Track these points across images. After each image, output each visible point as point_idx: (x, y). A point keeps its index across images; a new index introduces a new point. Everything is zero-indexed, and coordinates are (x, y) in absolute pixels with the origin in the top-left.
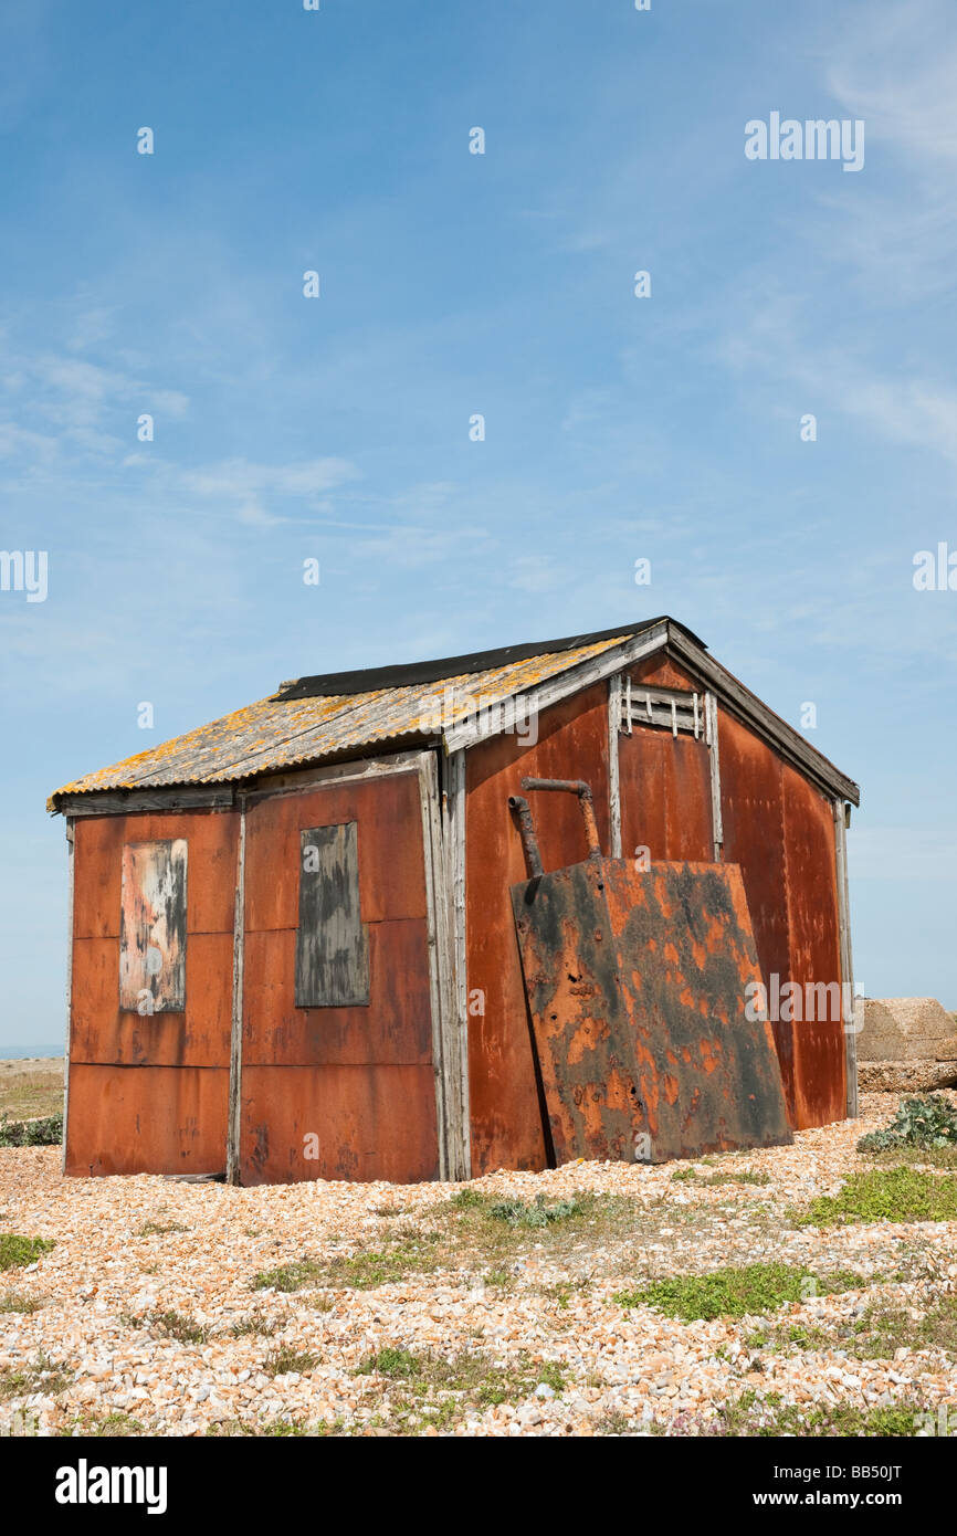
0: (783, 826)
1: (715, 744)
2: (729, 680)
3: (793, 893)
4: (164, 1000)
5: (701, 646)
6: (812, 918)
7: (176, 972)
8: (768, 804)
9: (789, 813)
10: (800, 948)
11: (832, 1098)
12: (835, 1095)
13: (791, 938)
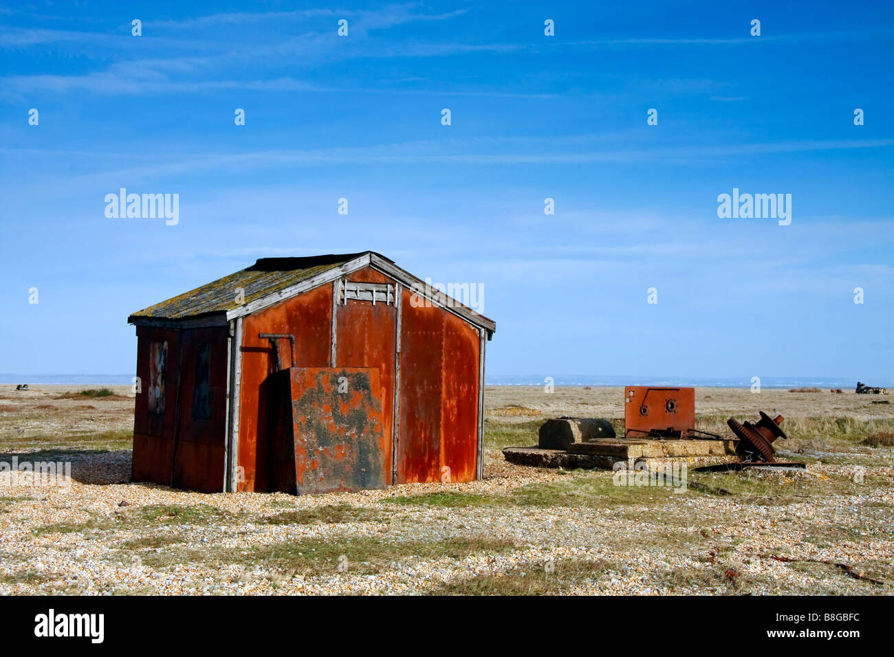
0: (443, 343)
1: (400, 308)
2: (409, 277)
3: (447, 374)
4: (160, 409)
5: (392, 263)
6: (459, 385)
7: (163, 398)
8: (434, 333)
9: (447, 336)
10: (449, 400)
11: (466, 467)
12: (468, 466)
13: (444, 395)
